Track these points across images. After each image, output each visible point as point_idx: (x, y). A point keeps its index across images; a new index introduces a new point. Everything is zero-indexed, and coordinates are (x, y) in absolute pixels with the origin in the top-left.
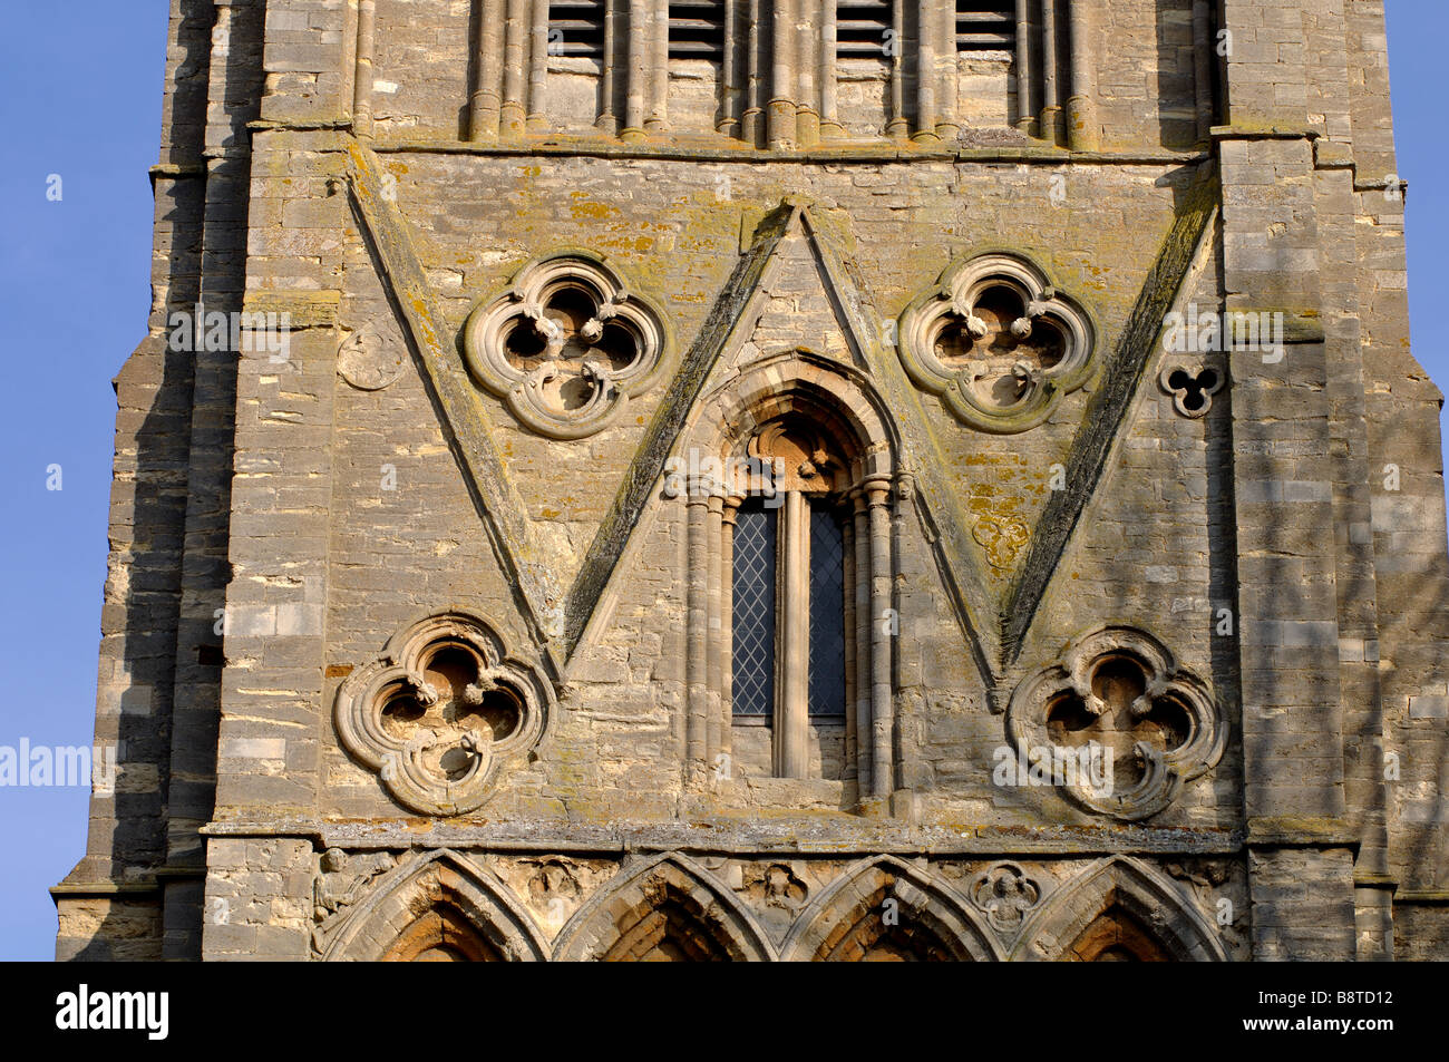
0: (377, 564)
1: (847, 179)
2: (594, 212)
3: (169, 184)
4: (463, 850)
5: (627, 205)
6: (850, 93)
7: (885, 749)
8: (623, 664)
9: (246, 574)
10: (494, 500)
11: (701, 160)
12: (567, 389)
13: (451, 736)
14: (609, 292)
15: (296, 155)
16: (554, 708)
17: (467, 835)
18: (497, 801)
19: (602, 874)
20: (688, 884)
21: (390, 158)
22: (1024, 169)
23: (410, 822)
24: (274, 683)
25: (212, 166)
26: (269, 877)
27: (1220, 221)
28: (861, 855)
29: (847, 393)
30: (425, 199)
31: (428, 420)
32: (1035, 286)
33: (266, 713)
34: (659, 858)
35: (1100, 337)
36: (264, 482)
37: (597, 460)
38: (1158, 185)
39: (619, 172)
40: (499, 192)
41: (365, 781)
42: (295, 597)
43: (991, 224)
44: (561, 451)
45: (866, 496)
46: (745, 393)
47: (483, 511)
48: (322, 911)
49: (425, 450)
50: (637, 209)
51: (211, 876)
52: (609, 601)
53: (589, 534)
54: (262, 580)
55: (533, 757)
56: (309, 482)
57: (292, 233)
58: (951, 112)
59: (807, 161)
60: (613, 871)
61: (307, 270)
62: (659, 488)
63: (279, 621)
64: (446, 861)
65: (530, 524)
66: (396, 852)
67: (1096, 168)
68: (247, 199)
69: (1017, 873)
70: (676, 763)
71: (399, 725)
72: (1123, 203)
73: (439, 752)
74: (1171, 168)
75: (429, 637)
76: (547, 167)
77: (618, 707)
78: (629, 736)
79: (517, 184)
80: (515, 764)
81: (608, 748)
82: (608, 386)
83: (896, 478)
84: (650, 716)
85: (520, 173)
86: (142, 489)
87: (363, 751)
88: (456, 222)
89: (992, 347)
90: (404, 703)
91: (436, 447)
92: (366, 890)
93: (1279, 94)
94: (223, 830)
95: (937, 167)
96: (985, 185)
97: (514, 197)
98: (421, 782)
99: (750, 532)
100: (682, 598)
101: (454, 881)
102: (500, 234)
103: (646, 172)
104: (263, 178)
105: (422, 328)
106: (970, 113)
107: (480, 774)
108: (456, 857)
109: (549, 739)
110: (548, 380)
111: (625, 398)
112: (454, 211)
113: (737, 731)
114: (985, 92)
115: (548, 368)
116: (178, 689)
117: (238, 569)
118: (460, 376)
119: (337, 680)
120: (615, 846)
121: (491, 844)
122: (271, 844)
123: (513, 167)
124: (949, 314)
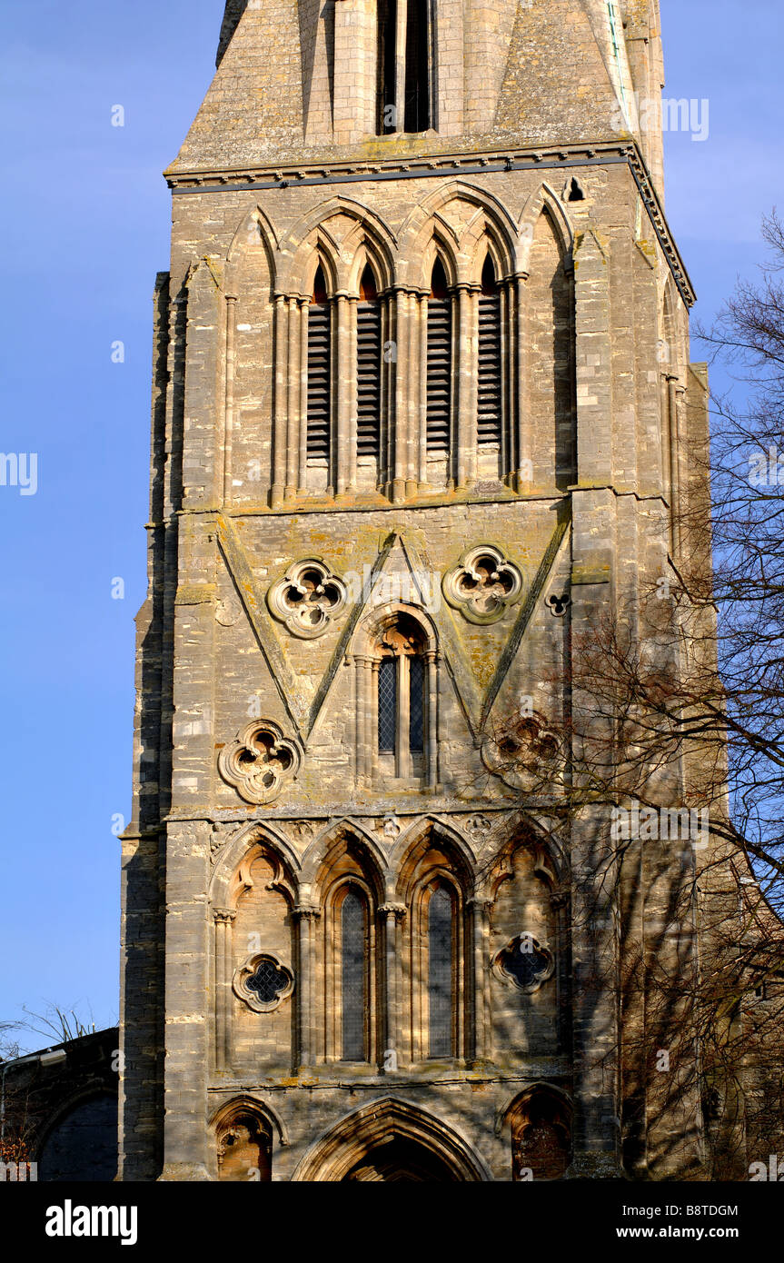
0: (233, 701)
1: (423, 515)
2: (319, 538)
3: (152, 531)
4: (267, 820)
5: (332, 534)
6: (433, 467)
7: (434, 764)
8: (330, 737)
9: (180, 709)
10: (279, 671)
11: (363, 512)
12: (312, 614)
13: (266, 768)
14: (326, 574)
15: (196, 525)
16: (303, 758)
17: (269, 812)
18: (282, 797)
19: (321, 827)
20: (353, 829)
21: (237, 520)
22: (496, 505)
23: (248, 808)
24: (192, 755)
25: (167, 526)
26: (191, 836)
27: (572, 528)
28: (420, 814)
29: (418, 615)
30: (251, 537)
31: (251, 638)
32: (500, 560)
33: (189, 767)
34: (341, 820)
35: (525, 579)
36: (186, 670)
37: (322, 647)
38: (551, 509)
39: (330, 519)
40: (281, 531)
41: (231, 791)
42: (199, 718)
43: (482, 532)
44: (308, 644)
45: (428, 658)
46: (377, 618)
47: (274, 676)
48: (214, 848)
49: (251, 650)
50: (338, 535)
51: (169, 837)
52: (324, 710)
53: (319, 679)
54: (186, 712)
55: (295, 778)
56: (203, 670)
57: (195, 559)
58: (474, 475)
59: (406, 509)
60: (325, 826)
61: (202, 575)
62: (343, 661)
63: (193, 729)
64: (260, 824)
65: (295, 677)
66: (241, 822)
67: (526, 503)
68: (177, 545)
69: (482, 817)
70: (352, 777)
71: (246, 765)
72: (537, 518)
73: (262, 775)
74: (557, 500)
75: (254, 730)
76: (301, 519)
77: (329, 755)
78: (333, 767)
79: (288, 527)
80: (289, 781)
81: (325, 772)
82: (326, 615)
83: (437, 652)
84: (341, 758)
85: (289, 522)
86: (146, 666)
87: (229, 779)
88: (264, 546)
89: (485, 584)
90: (246, 757)
91: (255, 649)
92: (230, 838)
93: (599, 468)
94: (173, 818)
95: (460, 507)
96: (479, 514)
97: (287, 533)
98: (253, 789)
99: (386, 671)
100: (353, 707)
101: (264, 832)
102: (282, 551)
103: (341, 518)
104: (183, 536)
105: (249, 597)
106: (482, 473)
107: (275, 786)
108: (264, 823)
109: (301, 770)
110: (303, 613)
111: (332, 620)
112: (263, 542)
113: (381, 757)
114: (489, 463)
115: (303, 607)
116: (161, 753)
117: (177, 707)
118: (266, 615)
119: (219, 750)
120: (325, 815)
121: (277, 817)
122: (191, 823)
123: (287, 520)
124: (464, 573)
